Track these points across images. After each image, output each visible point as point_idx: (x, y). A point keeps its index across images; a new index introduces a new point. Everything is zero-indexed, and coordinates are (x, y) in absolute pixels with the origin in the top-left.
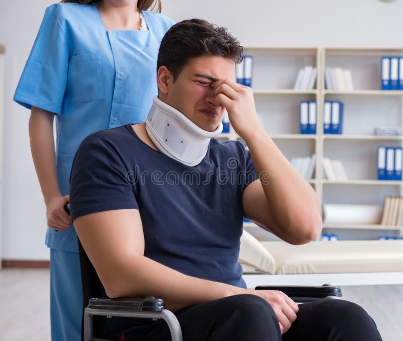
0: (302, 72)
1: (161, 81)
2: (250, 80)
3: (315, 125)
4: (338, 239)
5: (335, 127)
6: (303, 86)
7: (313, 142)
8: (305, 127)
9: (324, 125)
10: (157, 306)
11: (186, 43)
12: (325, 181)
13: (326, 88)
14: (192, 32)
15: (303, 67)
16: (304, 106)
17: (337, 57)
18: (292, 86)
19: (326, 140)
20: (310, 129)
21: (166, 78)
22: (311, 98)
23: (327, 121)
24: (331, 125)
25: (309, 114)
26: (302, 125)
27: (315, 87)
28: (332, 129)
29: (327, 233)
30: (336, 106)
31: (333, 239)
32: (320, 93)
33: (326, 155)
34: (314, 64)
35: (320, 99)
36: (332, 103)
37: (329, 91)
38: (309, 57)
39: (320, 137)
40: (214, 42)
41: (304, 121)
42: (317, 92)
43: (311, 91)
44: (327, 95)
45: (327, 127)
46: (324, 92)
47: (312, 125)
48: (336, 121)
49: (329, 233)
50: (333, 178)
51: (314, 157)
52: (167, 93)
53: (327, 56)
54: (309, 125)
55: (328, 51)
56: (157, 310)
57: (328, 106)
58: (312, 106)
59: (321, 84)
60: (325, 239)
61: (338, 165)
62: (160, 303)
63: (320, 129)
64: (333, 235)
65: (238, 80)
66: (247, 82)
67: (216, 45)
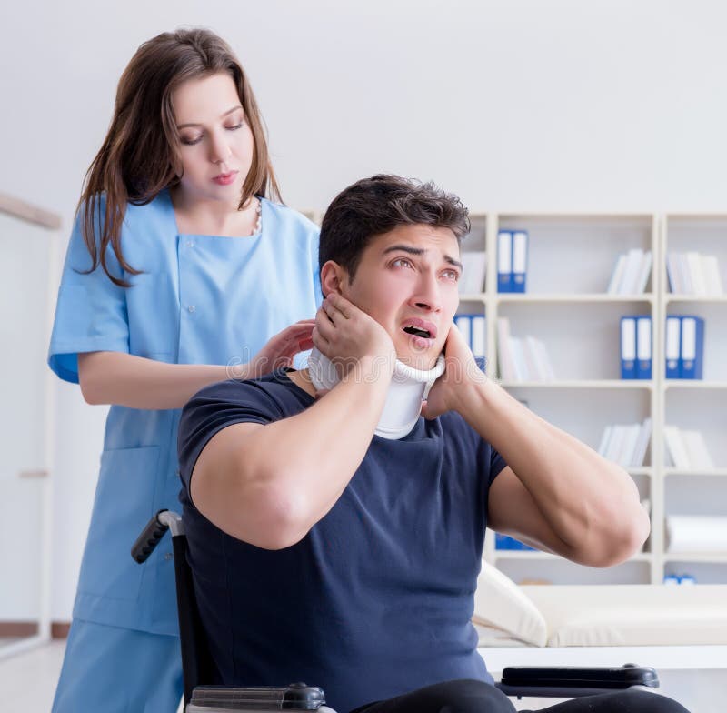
0: (622, 260)
1: (328, 288)
2: (524, 275)
3: (650, 361)
4: (696, 582)
5: (688, 366)
6: (627, 287)
7: (647, 394)
8: (630, 366)
9: (667, 361)
10: (309, 699)
11: (366, 212)
12: (671, 470)
13: (670, 290)
15: (626, 252)
16: (628, 326)
17: (690, 230)
18: (604, 286)
19: (669, 392)
20: (638, 370)
21: (335, 280)
22: (641, 311)
23: (673, 354)
24: (681, 361)
25: (637, 341)
26: (623, 362)
27: (648, 289)
28: (681, 370)
29: (674, 573)
30: (690, 326)
31: (687, 583)
32: (659, 300)
33: (670, 420)
34: (647, 246)
35: (659, 312)
36: (681, 319)
37: (676, 297)
38: (638, 231)
39: (659, 384)
40: (414, 202)
41: (628, 354)
42: (652, 298)
43: (642, 297)
44: (671, 304)
45: (673, 365)
46: (666, 298)
47: (644, 361)
48: (689, 353)
49: (679, 573)
50: (684, 465)
51: (648, 422)
53: (670, 230)
54: (637, 362)
55: (672, 218)
56: (309, 708)
57: (674, 324)
58: (644, 324)
59: (659, 283)
60: (672, 583)
61: (695, 438)
62: (315, 694)
63: (658, 370)
64: (687, 577)
65: (500, 276)
66: (519, 279)
67: (418, 204)
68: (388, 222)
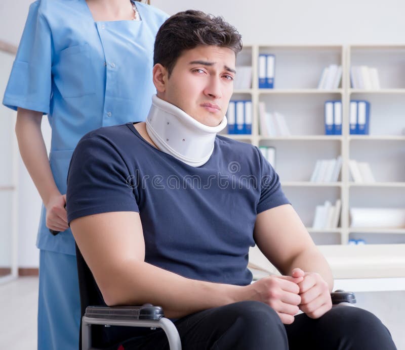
0: (326, 71)
1: (157, 80)
2: (273, 79)
3: (341, 126)
4: (366, 243)
5: (362, 128)
6: (328, 85)
7: (339, 144)
8: (330, 128)
9: (350, 125)
11: (180, 35)
12: (352, 184)
13: (352, 86)
14: (186, 24)
15: (328, 66)
16: (329, 106)
17: (363, 54)
18: (316, 85)
19: (352, 142)
20: (335, 130)
21: (161, 75)
22: (336, 98)
23: (353, 121)
24: (357, 125)
25: (334, 114)
26: (326, 126)
27: (340, 86)
28: (358, 130)
29: (354, 238)
30: (362, 106)
31: (361, 244)
32: (346, 92)
33: (352, 157)
34: (339, 62)
35: (346, 98)
36: (358, 102)
37: (355, 90)
38: (334, 55)
39: (346, 138)
40: (209, 32)
41: (329, 121)
42: (342, 91)
43: (336, 90)
44: (352, 95)
45: (353, 127)
46: (350, 91)
47: (337, 126)
48: (362, 121)
49: (357, 238)
50: (359, 181)
51: (340, 159)
52: (165, 91)
53: (352, 55)
54: (334, 126)
55: (354, 49)
57: (354, 105)
58: (338, 105)
59: (346, 83)
60: (353, 244)
61: (365, 166)
63: (346, 130)
64: (360, 240)
65: (260, 80)
66: (270, 81)
67: (211, 34)
68: (192, 43)
